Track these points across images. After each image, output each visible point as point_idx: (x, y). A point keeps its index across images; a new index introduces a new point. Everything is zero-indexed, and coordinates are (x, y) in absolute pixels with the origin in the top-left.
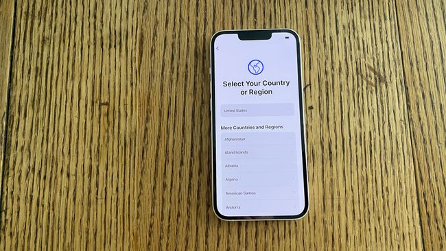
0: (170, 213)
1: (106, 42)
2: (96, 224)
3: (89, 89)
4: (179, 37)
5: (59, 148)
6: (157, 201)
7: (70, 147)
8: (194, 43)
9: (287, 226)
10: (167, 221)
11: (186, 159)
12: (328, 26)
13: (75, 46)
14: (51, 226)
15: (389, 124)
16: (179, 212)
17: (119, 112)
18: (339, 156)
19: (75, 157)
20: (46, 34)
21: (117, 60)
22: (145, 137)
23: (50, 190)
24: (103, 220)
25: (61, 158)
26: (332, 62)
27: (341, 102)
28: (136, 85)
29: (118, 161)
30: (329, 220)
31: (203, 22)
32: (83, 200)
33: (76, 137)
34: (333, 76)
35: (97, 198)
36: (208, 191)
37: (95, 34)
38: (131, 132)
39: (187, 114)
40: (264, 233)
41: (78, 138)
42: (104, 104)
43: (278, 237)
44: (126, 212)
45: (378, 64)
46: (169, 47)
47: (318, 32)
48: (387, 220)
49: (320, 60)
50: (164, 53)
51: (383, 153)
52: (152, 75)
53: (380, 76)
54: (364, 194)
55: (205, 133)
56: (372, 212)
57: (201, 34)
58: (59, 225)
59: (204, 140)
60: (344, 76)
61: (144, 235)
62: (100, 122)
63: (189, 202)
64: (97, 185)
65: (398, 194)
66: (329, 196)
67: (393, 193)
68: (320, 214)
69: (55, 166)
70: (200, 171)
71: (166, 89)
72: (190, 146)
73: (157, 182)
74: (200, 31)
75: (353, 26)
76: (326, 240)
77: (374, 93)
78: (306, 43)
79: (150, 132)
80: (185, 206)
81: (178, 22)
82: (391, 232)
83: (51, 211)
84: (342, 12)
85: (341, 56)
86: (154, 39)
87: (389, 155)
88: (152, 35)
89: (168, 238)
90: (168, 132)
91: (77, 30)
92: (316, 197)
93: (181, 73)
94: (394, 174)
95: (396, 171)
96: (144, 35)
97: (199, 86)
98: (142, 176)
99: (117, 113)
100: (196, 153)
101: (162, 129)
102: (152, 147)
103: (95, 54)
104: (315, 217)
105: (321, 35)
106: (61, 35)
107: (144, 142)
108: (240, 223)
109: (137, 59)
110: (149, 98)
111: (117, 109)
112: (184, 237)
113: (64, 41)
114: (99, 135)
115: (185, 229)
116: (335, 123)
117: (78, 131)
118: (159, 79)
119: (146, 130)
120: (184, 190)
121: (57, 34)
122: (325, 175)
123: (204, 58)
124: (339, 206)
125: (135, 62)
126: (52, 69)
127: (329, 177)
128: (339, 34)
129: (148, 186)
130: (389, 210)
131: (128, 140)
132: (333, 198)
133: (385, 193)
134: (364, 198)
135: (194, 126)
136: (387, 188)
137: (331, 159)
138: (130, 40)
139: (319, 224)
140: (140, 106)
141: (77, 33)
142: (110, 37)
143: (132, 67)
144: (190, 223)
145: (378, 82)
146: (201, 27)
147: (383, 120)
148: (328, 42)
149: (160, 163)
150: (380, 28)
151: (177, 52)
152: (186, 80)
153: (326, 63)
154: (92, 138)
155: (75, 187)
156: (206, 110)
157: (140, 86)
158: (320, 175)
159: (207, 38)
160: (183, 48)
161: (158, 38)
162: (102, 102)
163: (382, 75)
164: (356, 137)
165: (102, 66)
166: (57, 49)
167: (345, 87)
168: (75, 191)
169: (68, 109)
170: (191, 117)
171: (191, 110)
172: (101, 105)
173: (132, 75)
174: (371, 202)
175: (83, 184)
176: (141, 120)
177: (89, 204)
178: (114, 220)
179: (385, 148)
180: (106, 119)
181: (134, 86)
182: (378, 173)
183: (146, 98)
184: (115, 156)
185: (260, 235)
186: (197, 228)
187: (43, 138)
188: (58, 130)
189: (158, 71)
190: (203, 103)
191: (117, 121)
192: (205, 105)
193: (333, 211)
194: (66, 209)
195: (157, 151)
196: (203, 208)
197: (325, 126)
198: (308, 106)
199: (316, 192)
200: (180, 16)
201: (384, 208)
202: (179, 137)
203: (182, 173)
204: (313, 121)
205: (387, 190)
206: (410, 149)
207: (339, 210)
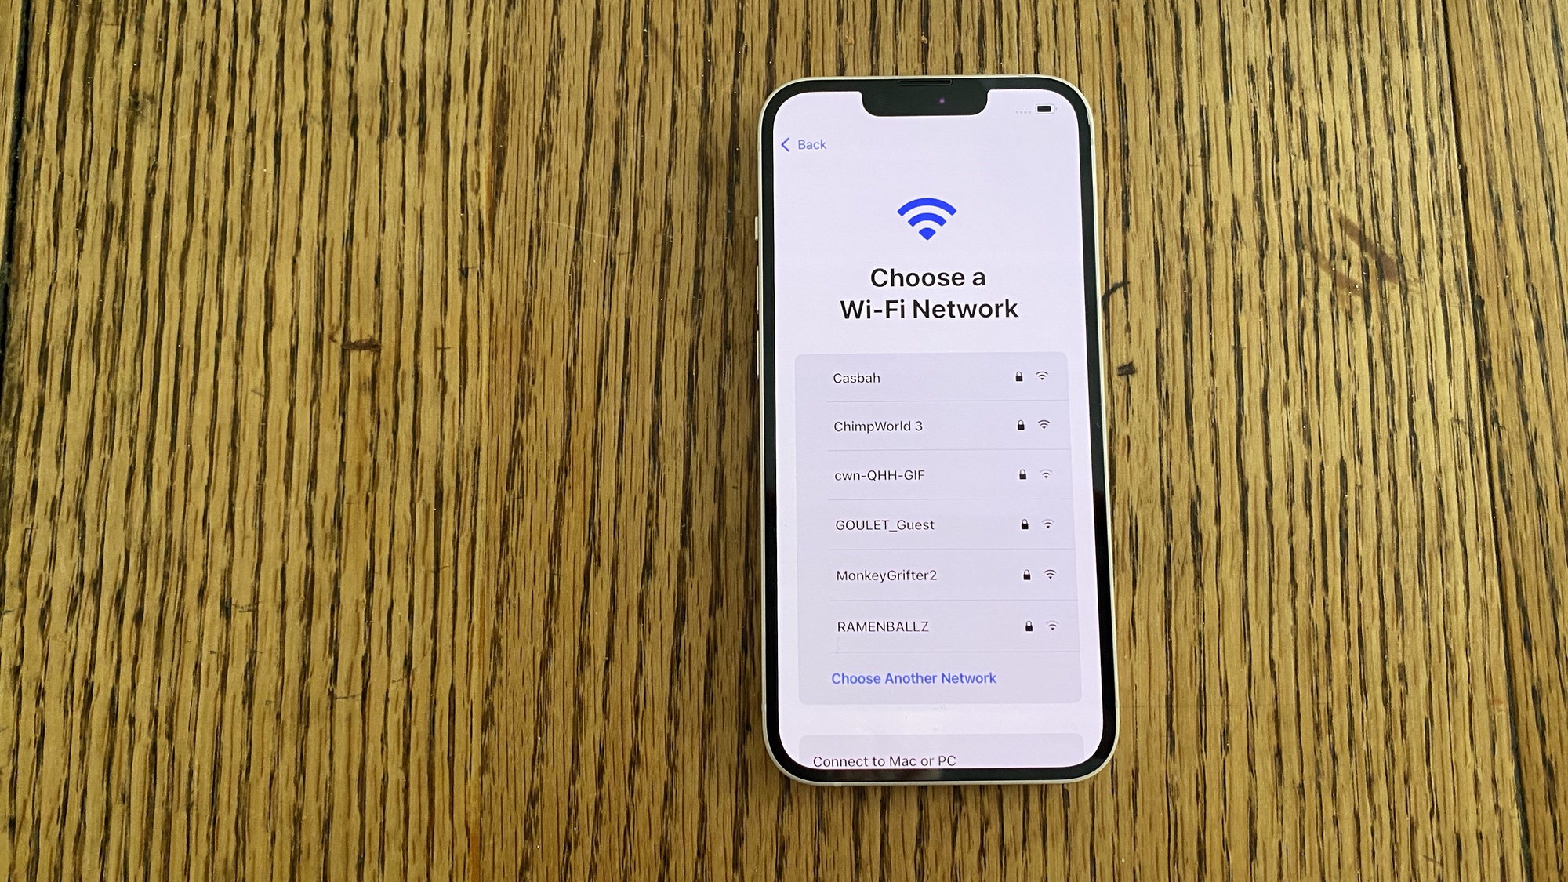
0: (602, 751)
1: (370, 112)
2: (330, 790)
3: (303, 291)
4: (642, 98)
5: (191, 508)
6: (555, 710)
7: (232, 505)
8: (695, 124)
9: (1034, 806)
10: (592, 782)
11: (665, 556)
12: (1194, 69)
13: (251, 127)
14: (160, 795)
15: (1412, 433)
16: (635, 751)
17: (417, 375)
18: (1227, 547)
19: (250, 545)
20: (146, 80)
21: (411, 181)
22: (511, 472)
23: (157, 664)
24: (355, 775)
25: (200, 544)
26: (1208, 202)
27: (1238, 349)
28: (481, 275)
29: (410, 558)
30: (1187, 786)
31: (730, 47)
32: (279, 703)
33: (256, 467)
34: (1209, 253)
35: (332, 695)
36: (743, 670)
37: (327, 85)
38: (460, 452)
39: (668, 389)
40: (948, 830)
41: (263, 472)
42: (360, 346)
43: (1002, 846)
44: (442, 748)
45: (1375, 211)
46: (604, 136)
47: (1156, 91)
48: (1399, 785)
49: (1163, 193)
50: (586, 156)
51: (1387, 540)
52: (537, 239)
53: (1380, 257)
54: (1315, 692)
55: (735, 456)
56: (1343, 757)
57: (722, 90)
58: (189, 792)
59: (730, 482)
60: (1248, 254)
61: (509, 832)
62: (343, 414)
63: (673, 714)
64: (333, 646)
65: (1440, 693)
66: (1187, 697)
67: (1423, 685)
68: (1155, 762)
69: (175, 573)
70: (716, 598)
71: (591, 292)
72: (680, 505)
73: (556, 638)
74: (719, 78)
75: (1287, 70)
76: (1174, 858)
77: (1359, 317)
78: (1113, 130)
79: (532, 452)
80: (661, 726)
81: (638, 43)
82: (1413, 830)
83: (162, 741)
84: (1246, 17)
85: (1238, 177)
86: (546, 105)
87: (1410, 549)
88: (540, 90)
89: (596, 844)
90: (597, 453)
91: (260, 66)
92: (1141, 698)
93: (646, 235)
94: (1426, 618)
95: (1433, 607)
96: (510, 88)
97: (712, 284)
98: (499, 615)
99: (410, 383)
100: (701, 532)
101: (576, 441)
102: (537, 508)
103: (327, 160)
104: (1135, 774)
105: (1168, 99)
106: (198, 86)
107: (510, 487)
108: (860, 794)
109: (484, 179)
110: (527, 325)
111: (407, 366)
112: (656, 841)
113: (211, 108)
114: (342, 463)
115: (657, 809)
116: (1214, 426)
117: (262, 444)
118: (565, 256)
119: (516, 442)
120: (657, 667)
121: (186, 81)
122: (1177, 617)
123: (733, 180)
124: (1225, 734)
125: (477, 191)
126: (167, 211)
127: (1192, 627)
128: (1234, 99)
129: (522, 650)
130: (1408, 750)
131: (449, 482)
132: (1202, 705)
133: (1395, 687)
134: (1316, 704)
135: (695, 429)
136: (1402, 669)
137: (1197, 559)
138: (457, 110)
139: (1152, 798)
140: (493, 355)
141: (261, 78)
142: (384, 95)
143: (464, 209)
144: (678, 791)
145: (1373, 280)
146: (724, 63)
147: (1391, 419)
148: (1193, 128)
149: (567, 569)
150: (1385, 79)
151: (632, 154)
152: (666, 259)
153: (1183, 206)
154: (313, 474)
155: (253, 652)
156: (740, 372)
157: (494, 281)
158: (1157, 619)
159: (745, 103)
160: (657, 142)
161: (564, 103)
162: (354, 337)
163: (1389, 251)
164: (1291, 479)
165: (352, 204)
166: (183, 136)
167: (1252, 295)
168: (250, 665)
169: (227, 363)
170: (682, 397)
171: (683, 372)
172: (347, 347)
173: (463, 240)
174: (1340, 720)
175: (282, 643)
176: (497, 408)
177: (304, 717)
178: (395, 776)
179: (1395, 522)
180: (366, 400)
181: (473, 280)
182: (1367, 611)
183: (516, 326)
184: (402, 538)
185: (933, 835)
186: (703, 809)
187: (132, 470)
188: (188, 441)
189: (562, 226)
190: (727, 345)
191: (406, 410)
192: (738, 356)
193: (1201, 749)
194: (218, 734)
195: (557, 523)
196: (725, 735)
197: (1178, 438)
198: (1116, 364)
199: (1141, 680)
200: (647, 22)
201: (1388, 739)
202: (637, 472)
203: (648, 606)
204: (1134, 419)
205: (1402, 676)
206: (1488, 527)
207: (1225, 747)
